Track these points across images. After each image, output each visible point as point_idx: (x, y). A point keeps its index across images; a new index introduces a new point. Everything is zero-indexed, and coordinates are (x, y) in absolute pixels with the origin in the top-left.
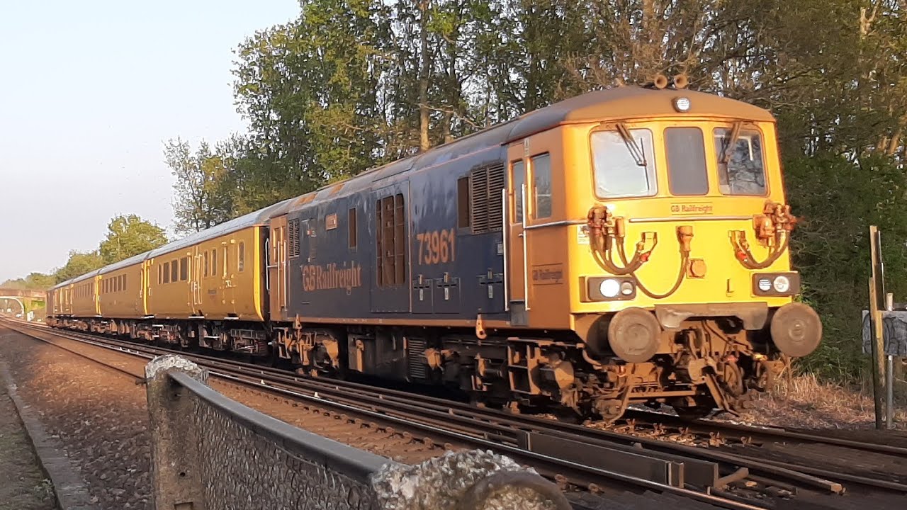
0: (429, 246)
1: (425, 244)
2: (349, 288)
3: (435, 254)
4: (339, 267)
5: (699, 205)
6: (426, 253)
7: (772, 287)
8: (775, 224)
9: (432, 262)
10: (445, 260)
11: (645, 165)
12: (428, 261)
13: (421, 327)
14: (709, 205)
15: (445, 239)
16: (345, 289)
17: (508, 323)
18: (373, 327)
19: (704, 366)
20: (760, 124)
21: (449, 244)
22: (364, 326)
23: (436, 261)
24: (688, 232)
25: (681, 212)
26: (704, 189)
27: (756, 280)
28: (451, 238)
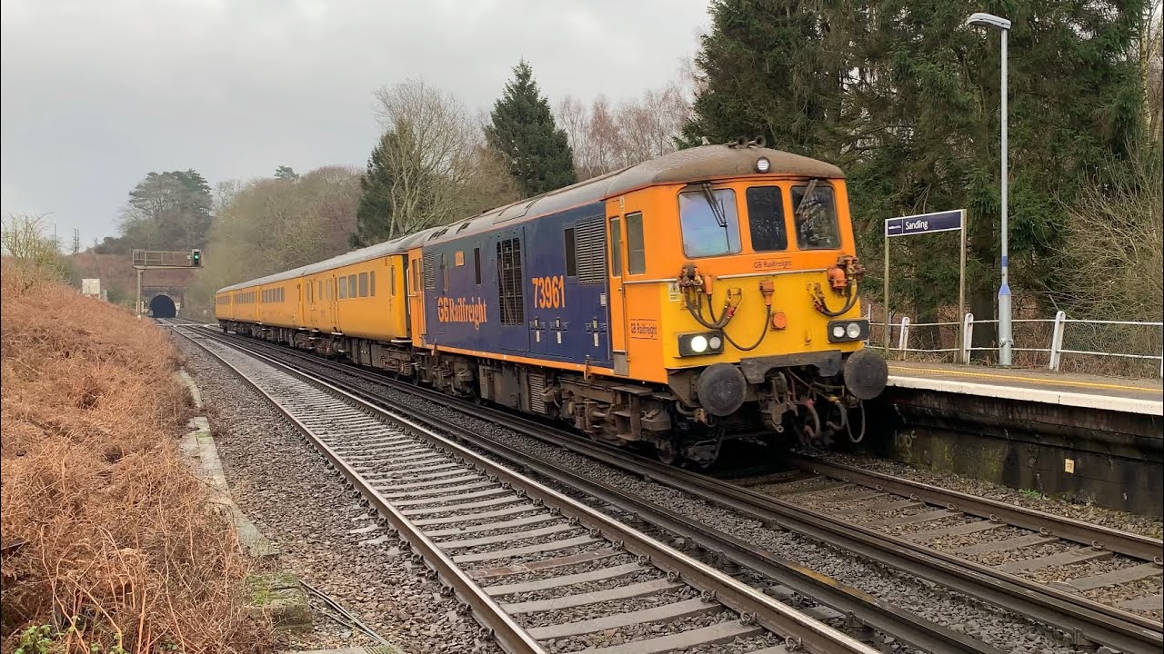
0: (542, 291)
1: (540, 288)
2: (477, 323)
3: (547, 299)
4: (468, 303)
5: (779, 261)
6: (540, 297)
7: (846, 333)
8: (846, 275)
9: (546, 307)
10: (556, 305)
11: (725, 226)
12: (542, 306)
13: (539, 367)
14: (788, 260)
15: (557, 286)
16: (474, 323)
17: (612, 371)
18: (499, 362)
19: (785, 410)
20: (832, 181)
21: (560, 290)
22: (492, 360)
23: (549, 306)
24: (769, 287)
25: (763, 268)
26: (782, 245)
27: (831, 328)
28: (561, 285)
